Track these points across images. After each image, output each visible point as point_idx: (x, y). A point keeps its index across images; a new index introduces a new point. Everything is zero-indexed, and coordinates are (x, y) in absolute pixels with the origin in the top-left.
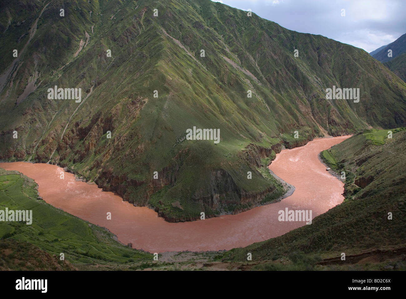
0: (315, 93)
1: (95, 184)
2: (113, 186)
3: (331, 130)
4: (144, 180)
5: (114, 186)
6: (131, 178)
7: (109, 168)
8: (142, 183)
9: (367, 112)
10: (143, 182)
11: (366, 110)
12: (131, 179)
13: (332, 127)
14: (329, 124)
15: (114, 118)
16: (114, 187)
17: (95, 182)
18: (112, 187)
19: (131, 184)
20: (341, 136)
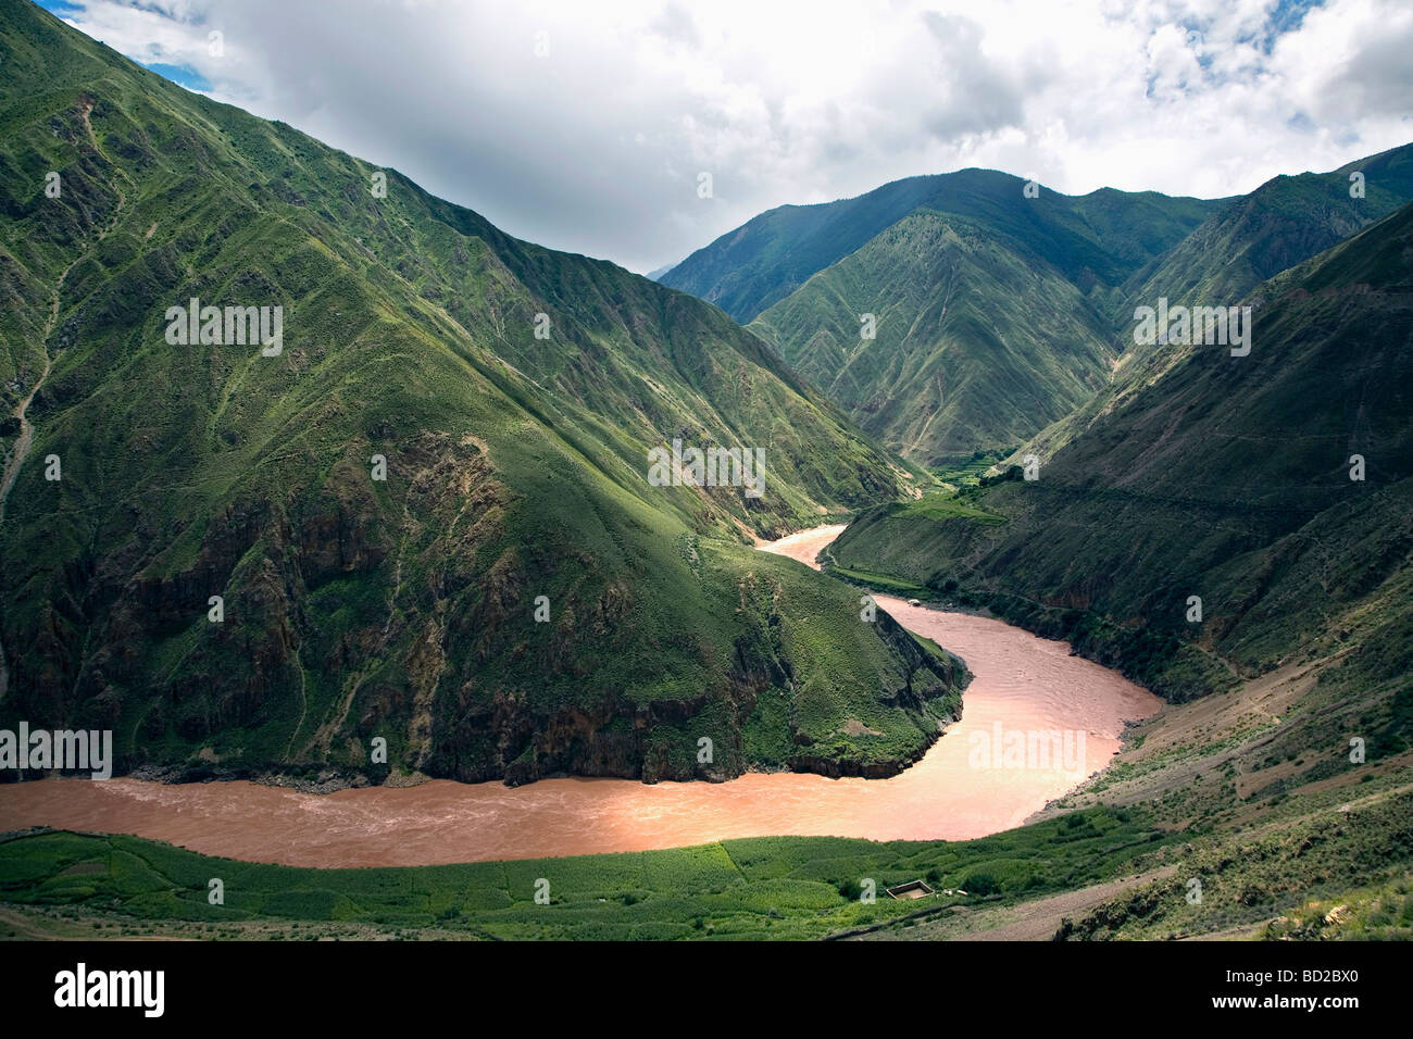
0: (685, 426)
1: (428, 778)
2: (546, 755)
3: (758, 524)
4: (702, 690)
5: (552, 753)
6: (650, 700)
7: (492, 695)
8: (698, 706)
9: (801, 470)
10: (703, 699)
11: (797, 465)
12: (652, 702)
13: (758, 515)
14: (747, 508)
15: (363, 517)
16: (554, 759)
17: (422, 770)
18: (546, 759)
19: (655, 718)
20: (780, 537)
